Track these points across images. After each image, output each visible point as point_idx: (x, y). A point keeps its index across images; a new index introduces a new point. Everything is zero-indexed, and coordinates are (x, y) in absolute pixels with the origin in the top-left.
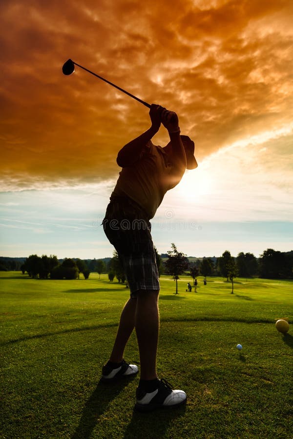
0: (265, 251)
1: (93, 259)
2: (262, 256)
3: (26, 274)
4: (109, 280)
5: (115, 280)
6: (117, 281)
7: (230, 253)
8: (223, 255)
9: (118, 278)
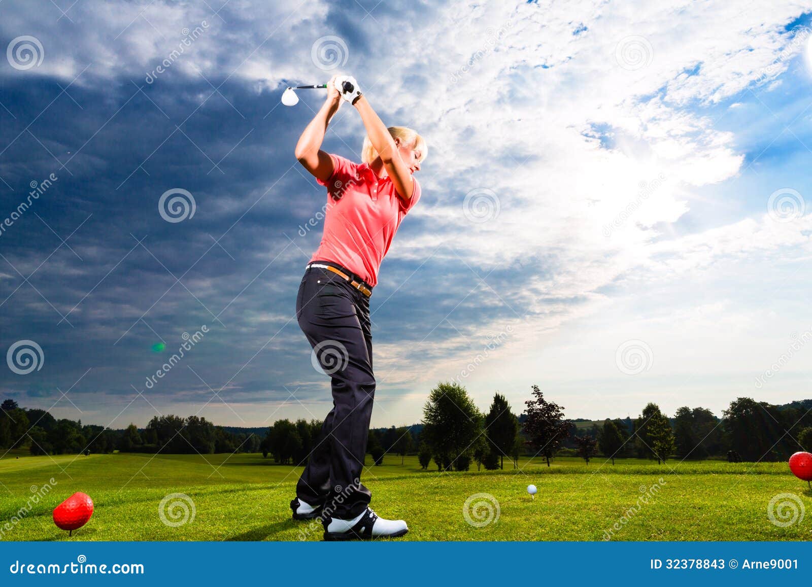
0: (734, 404)
1: (389, 427)
2: (727, 413)
3: (271, 458)
4: (421, 467)
5: (432, 465)
6: (436, 467)
7: (660, 409)
8: (645, 412)
9: (438, 462)
